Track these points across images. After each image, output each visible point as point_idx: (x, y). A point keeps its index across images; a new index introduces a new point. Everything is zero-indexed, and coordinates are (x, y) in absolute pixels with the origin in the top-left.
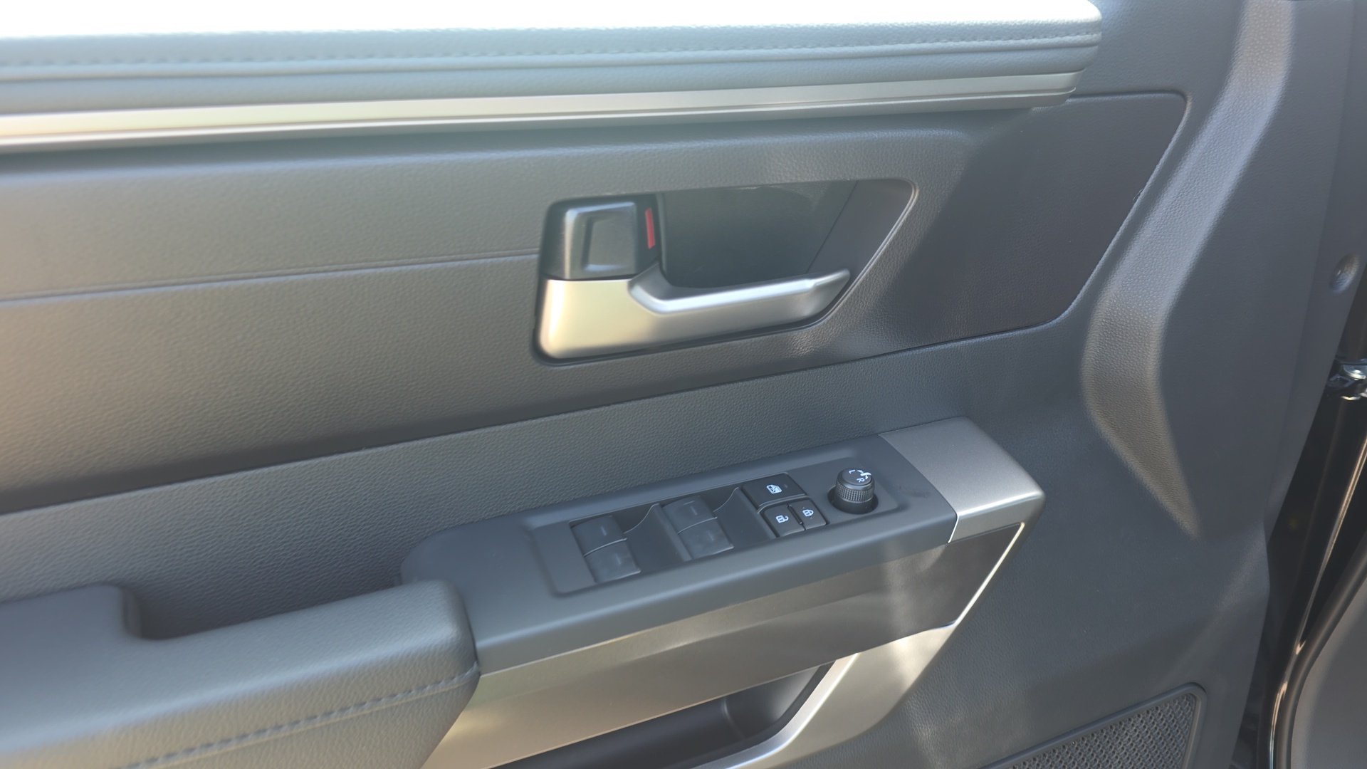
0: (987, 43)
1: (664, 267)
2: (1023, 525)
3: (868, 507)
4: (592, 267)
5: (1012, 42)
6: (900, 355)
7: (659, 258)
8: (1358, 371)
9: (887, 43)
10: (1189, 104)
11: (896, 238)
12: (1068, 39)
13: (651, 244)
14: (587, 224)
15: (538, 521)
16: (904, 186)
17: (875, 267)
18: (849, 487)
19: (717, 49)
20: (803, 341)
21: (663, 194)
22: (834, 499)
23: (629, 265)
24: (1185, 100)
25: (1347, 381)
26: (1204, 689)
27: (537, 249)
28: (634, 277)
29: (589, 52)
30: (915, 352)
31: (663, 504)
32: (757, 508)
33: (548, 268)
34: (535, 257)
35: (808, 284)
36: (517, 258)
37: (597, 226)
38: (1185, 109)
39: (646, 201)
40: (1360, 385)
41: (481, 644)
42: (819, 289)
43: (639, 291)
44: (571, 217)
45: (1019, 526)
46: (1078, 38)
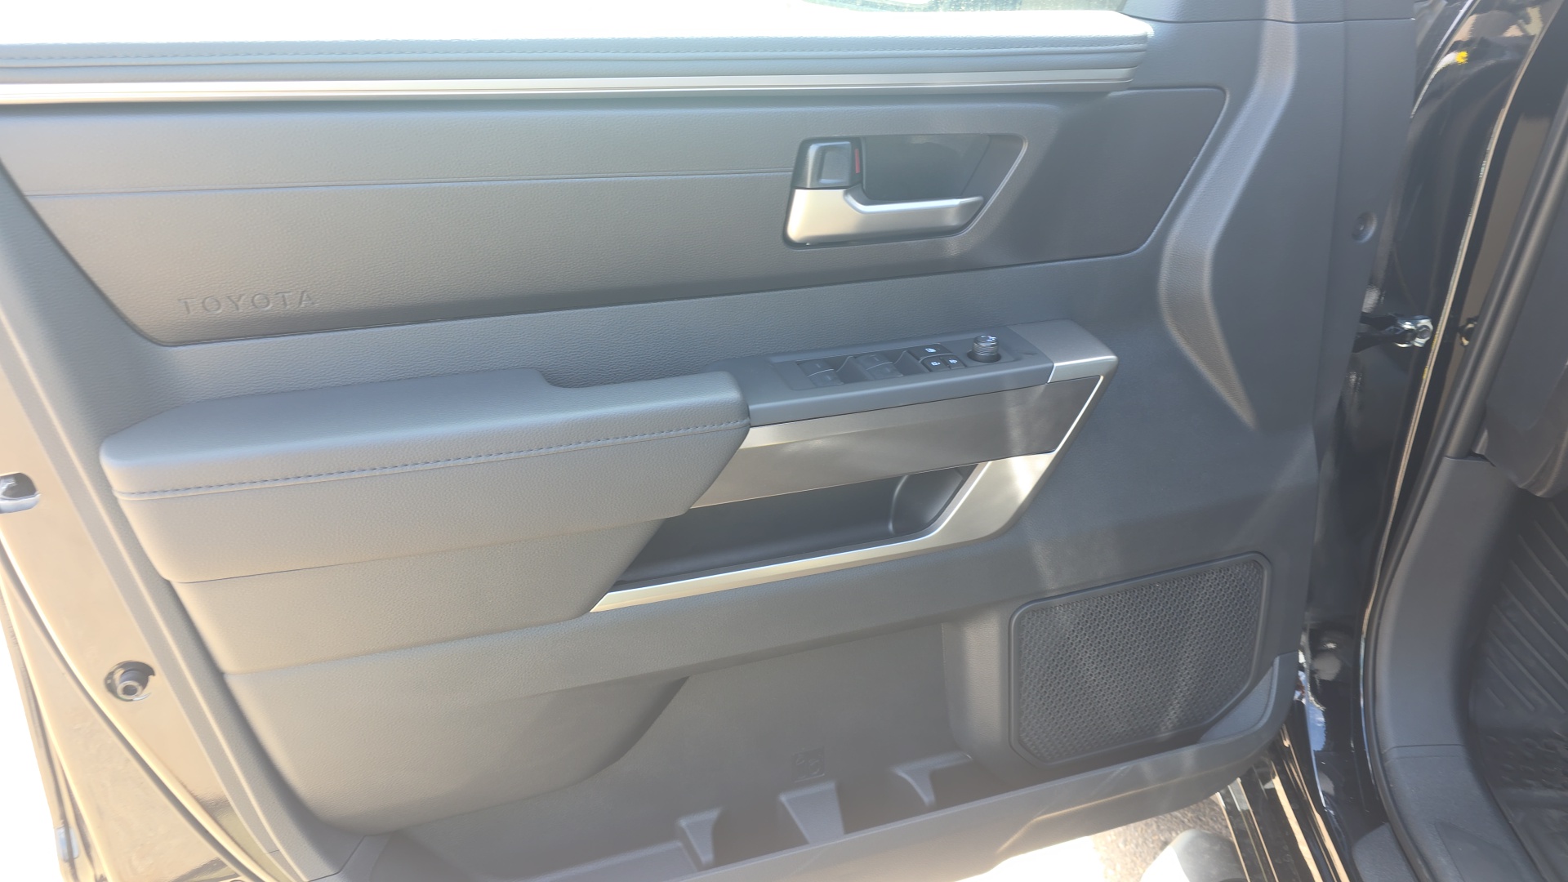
0: (1068, 49)
1: (864, 187)
2: (1102, 378)
3: (994, 358)
4: (824, 181)
5: (1084, 48)
6: (1021, 267)
7: (861, 182)
8: (1407, 323)
9: (1004, 48)
10: (1228, 96)
11: (1014, 175)
12: (1121, 47)
13: (857, 171)
14: (822, 153)
15: (776, 360)
16: (1017, 140)
17: (1000, 195)
18: (983, 345)
19: (903, 49)
20: (952, 247)
21: (865, 138)
22: (972, 356)
23: (845, 180)
24: (1225, 93)
25: (1398, 330)
26: (1268, 560)
27: (792, 169)
28: (849, 188)
29: (831, 50)
30: (1033, 266)
31: (856, 357)
32: (919, 360)
33: (797, 182)
34: (790, 173)
35: (956, 202)
36: (780, 174)
37: (828, 155)
38: (1225, 100)
39: (856, 141)
40: (1409, 334)
41: (751, 407)
42: (963, 207)
43: (850, 199)
44: (813, 151)
45: (1099, 378)
46: (1129, 46)
